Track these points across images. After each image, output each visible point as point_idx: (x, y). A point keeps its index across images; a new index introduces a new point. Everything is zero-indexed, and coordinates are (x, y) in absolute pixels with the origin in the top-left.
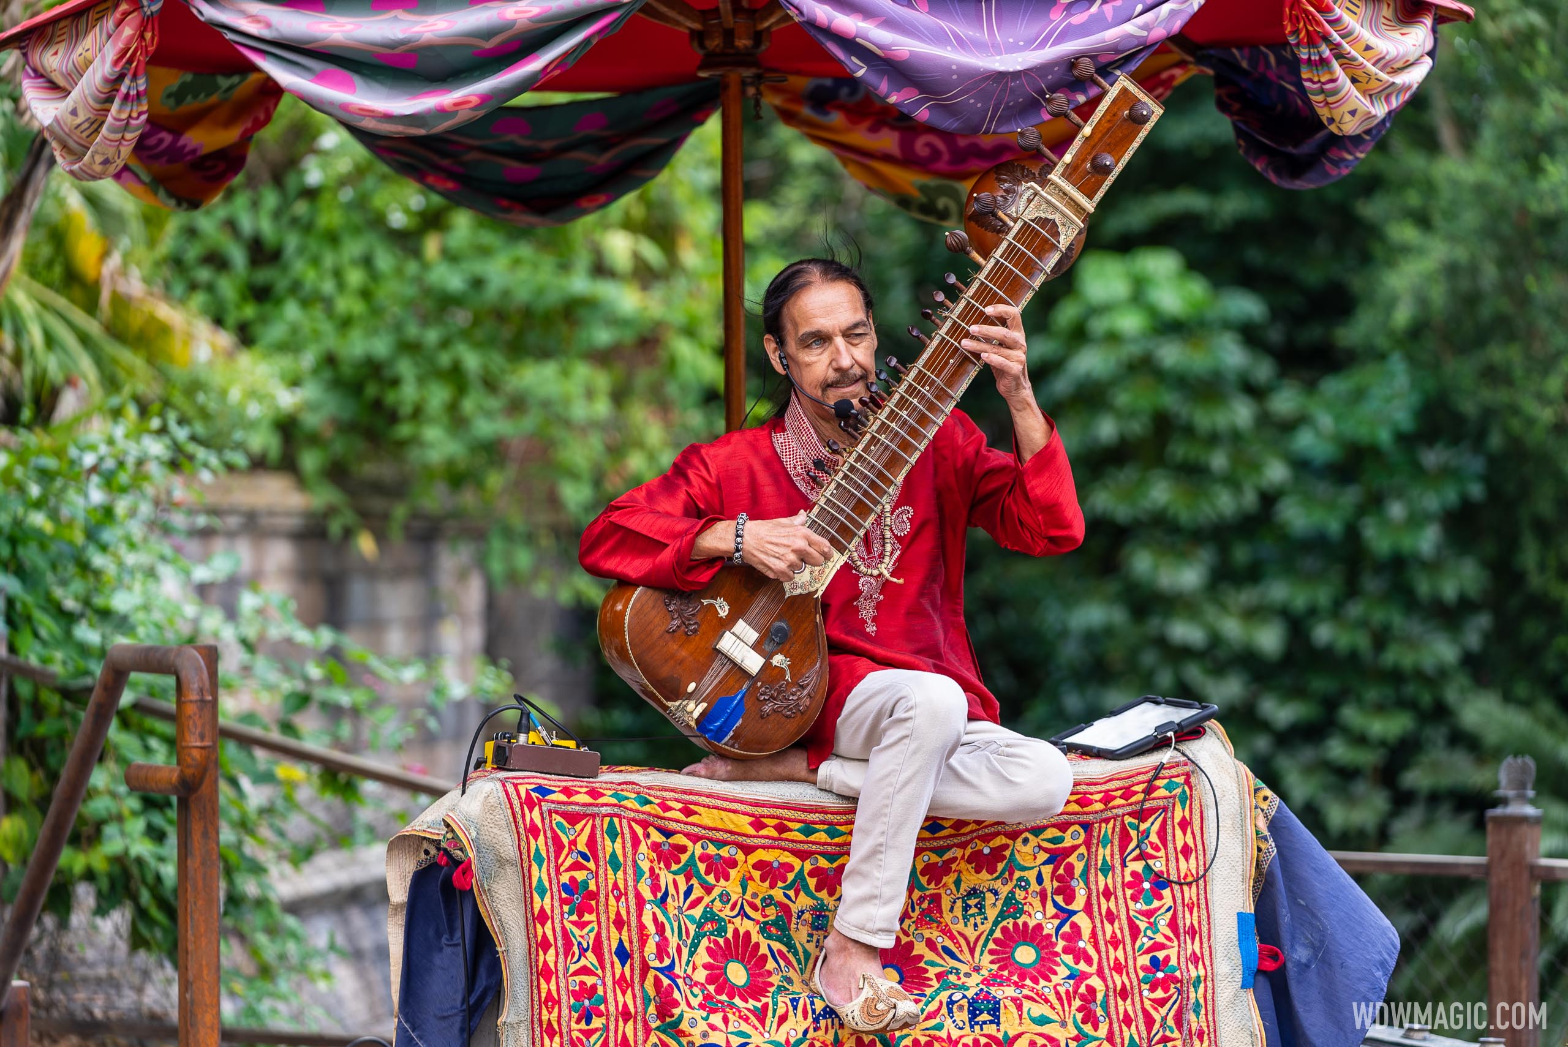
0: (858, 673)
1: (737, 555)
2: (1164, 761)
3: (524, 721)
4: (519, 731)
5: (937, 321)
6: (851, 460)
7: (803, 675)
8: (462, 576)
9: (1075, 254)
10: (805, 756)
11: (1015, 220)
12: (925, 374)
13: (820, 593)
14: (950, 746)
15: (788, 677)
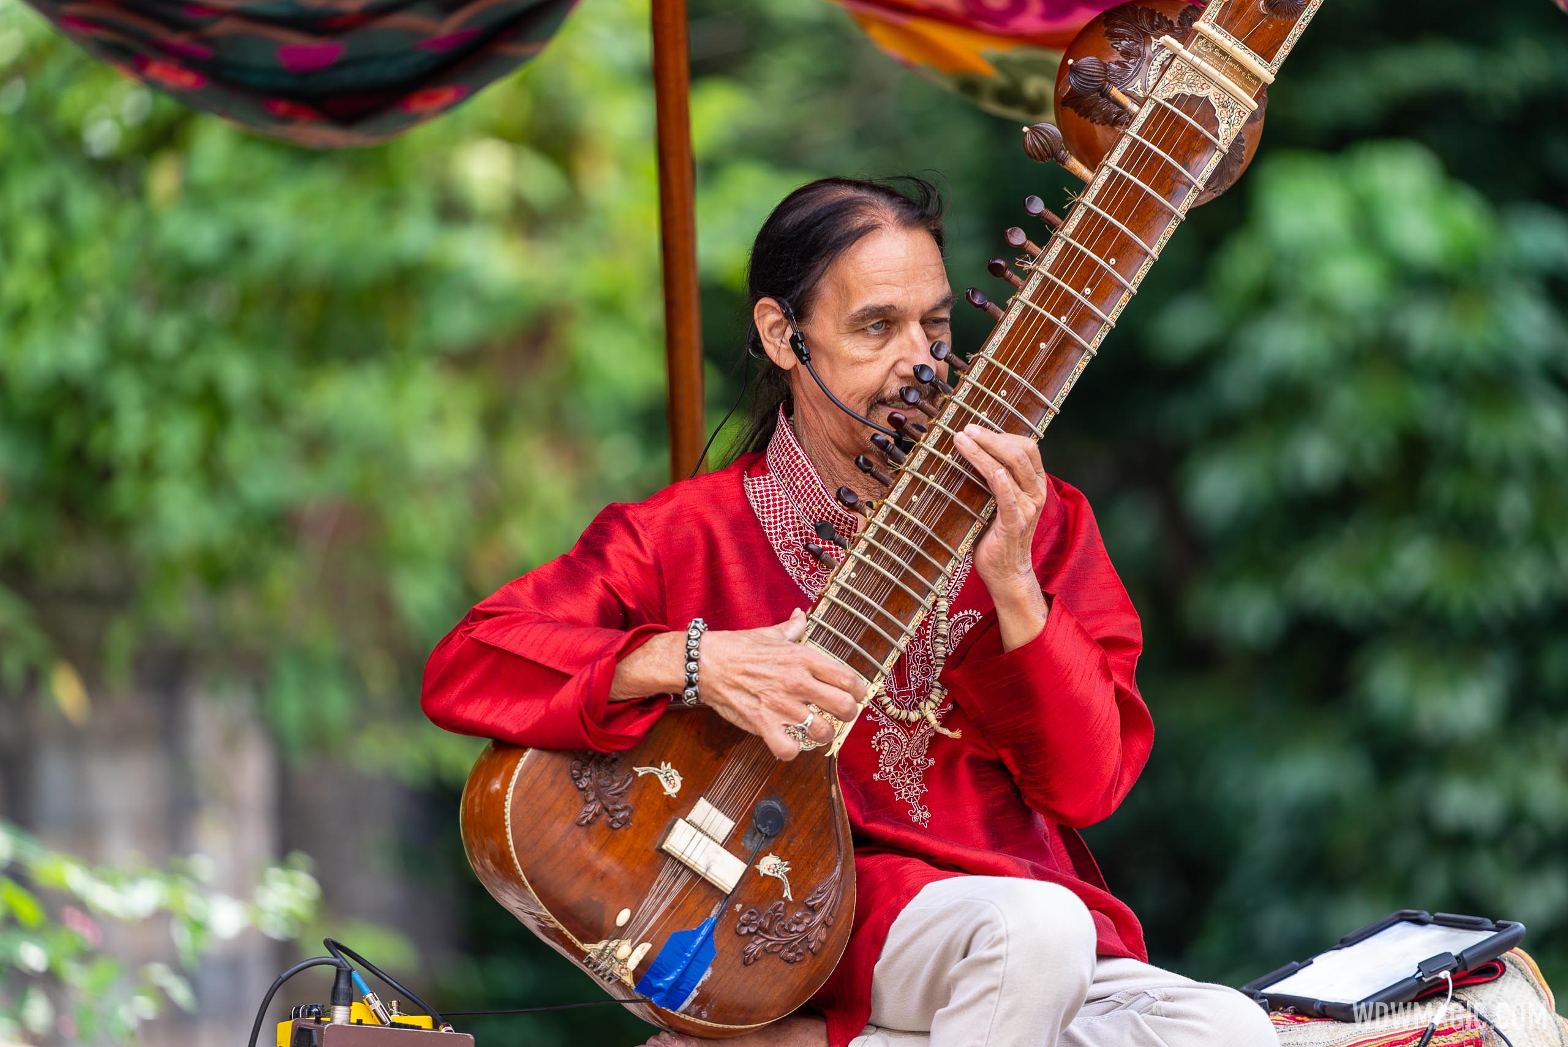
0: (909, 885)
1: (690, 691)
2: (1437, 1022)
3: (343, 985)
4: (335, 1001)
5: (1016, 278)
6: (879, 520)
7: (812, 890)
8: (231, 741)
9: (1247, 154)
10: (822, 1029)
11: (1141, 103)
12: (998, 369)
13: (835, 749)
14: (1067, 1004)
15: (787, 893)
